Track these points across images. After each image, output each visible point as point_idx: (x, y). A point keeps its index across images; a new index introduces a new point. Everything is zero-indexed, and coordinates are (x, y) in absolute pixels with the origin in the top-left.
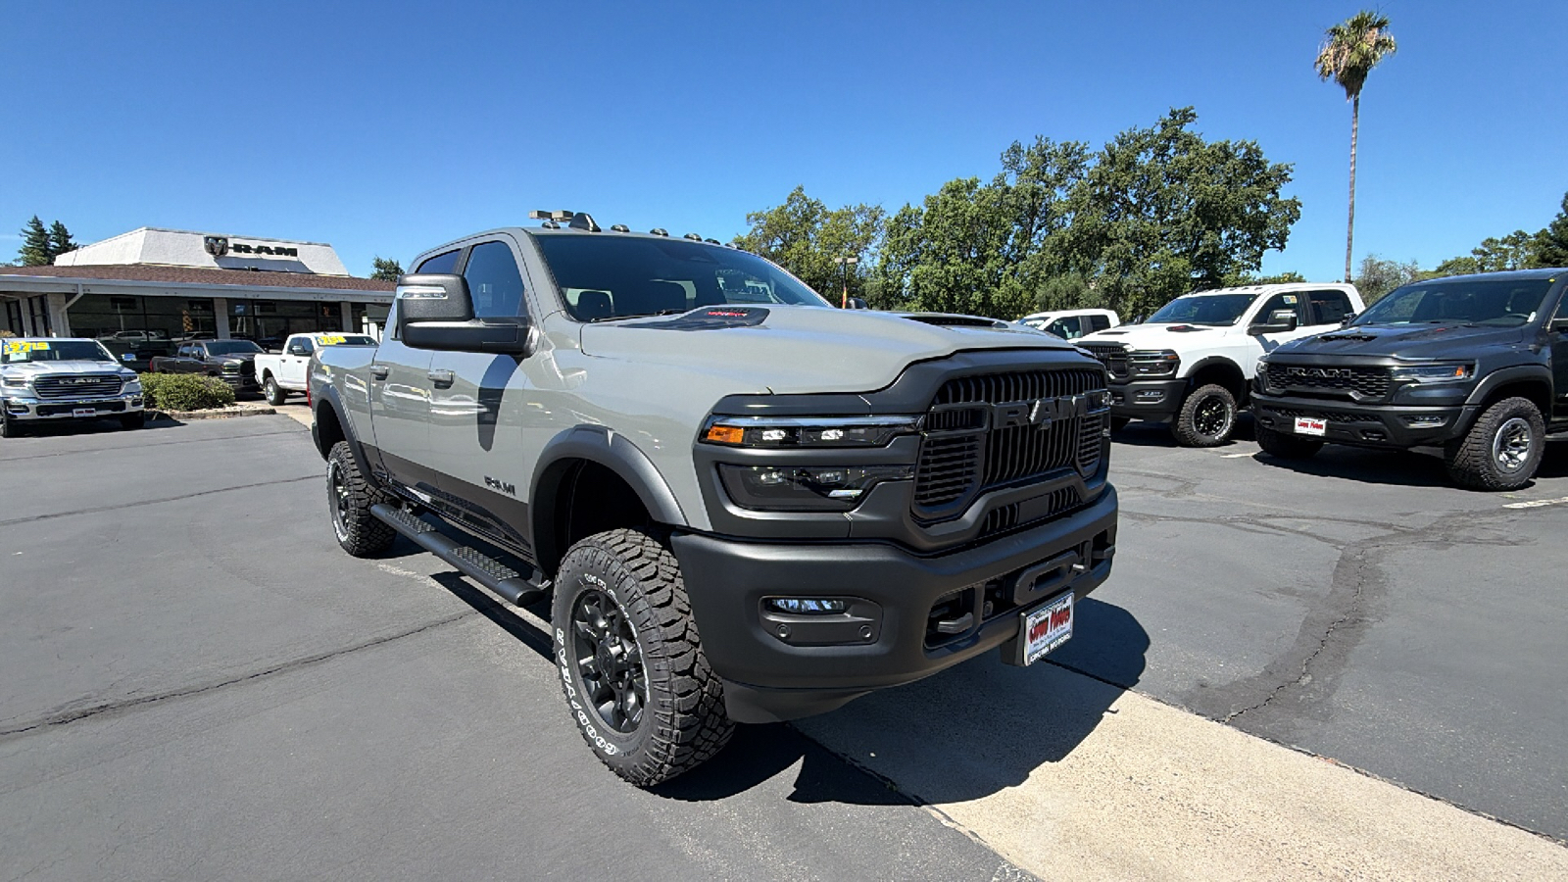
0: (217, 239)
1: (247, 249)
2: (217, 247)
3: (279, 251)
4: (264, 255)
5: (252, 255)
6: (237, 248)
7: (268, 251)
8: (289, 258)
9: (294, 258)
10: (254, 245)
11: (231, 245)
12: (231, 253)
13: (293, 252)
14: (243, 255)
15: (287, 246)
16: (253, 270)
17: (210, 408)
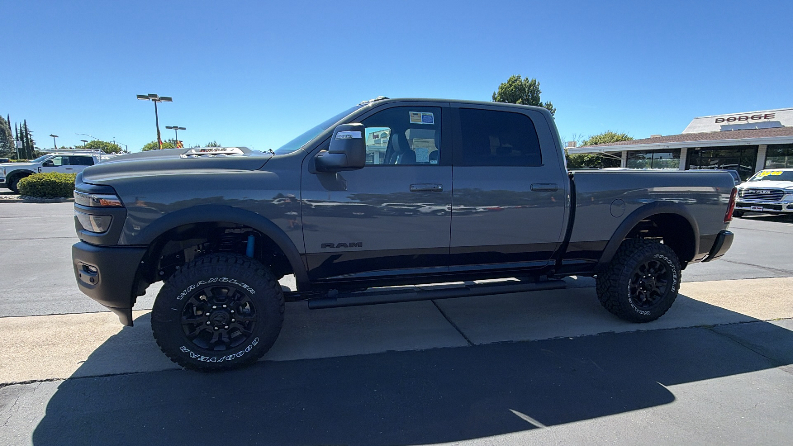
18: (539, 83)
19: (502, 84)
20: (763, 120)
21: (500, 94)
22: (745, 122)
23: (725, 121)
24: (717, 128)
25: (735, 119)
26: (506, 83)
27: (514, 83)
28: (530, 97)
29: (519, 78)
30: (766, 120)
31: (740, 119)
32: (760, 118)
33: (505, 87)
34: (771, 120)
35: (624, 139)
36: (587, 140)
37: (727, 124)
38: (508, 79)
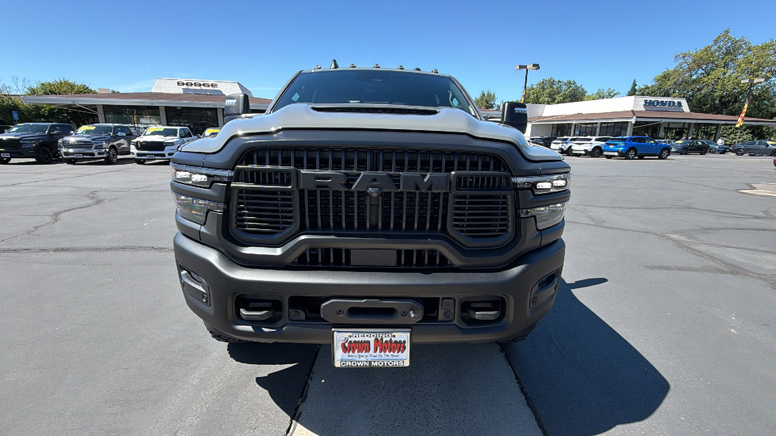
20: (210, 88)
22: (199, 88)
23: (185, 85)
24: (179, 90)
25: (192, 85)
30: (212, 88)
31: (200, 85)
32: (209, 86)
34: (216, 89)
35: (85, 91)
36: (35, 86)
37: (186, 87)
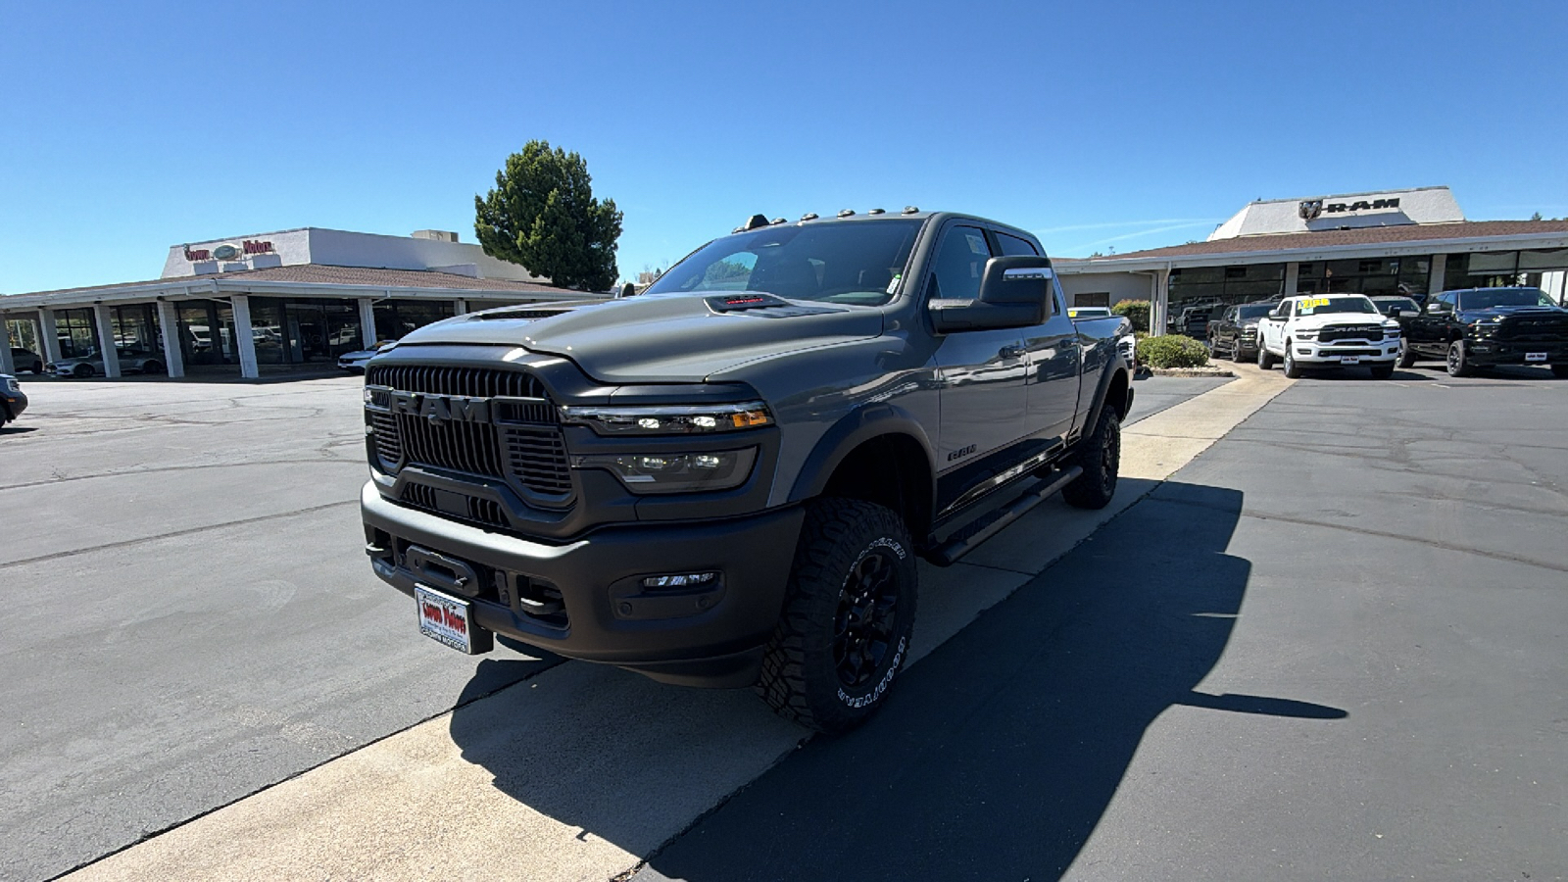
0: (1311, 203)
1: (1342, 207)
2: (1310, 211)
3: (1378, 204)
4: (1360, 212)
5: (1347, 213)
6: (1332, 208)
7: (1365, 205)
8: (1390, 210)
9: (1394, 210)
10: (1350, 202)
11: (1325, 205)
12: (1324, 214)
13: (1395, 203)
14: (1337, 214)
15: (1387, 198)
16: (1343, 229)
17: (1182, 367)
18: (585, 161)
19: (513, 155)
21: (511, 176)
26: (522, 153)
27: (538, 156)
28: (572, 187)
29: (545, 147)
33: (520, 162)
38: (524, 146)
